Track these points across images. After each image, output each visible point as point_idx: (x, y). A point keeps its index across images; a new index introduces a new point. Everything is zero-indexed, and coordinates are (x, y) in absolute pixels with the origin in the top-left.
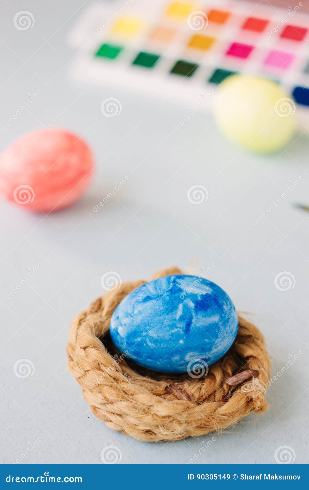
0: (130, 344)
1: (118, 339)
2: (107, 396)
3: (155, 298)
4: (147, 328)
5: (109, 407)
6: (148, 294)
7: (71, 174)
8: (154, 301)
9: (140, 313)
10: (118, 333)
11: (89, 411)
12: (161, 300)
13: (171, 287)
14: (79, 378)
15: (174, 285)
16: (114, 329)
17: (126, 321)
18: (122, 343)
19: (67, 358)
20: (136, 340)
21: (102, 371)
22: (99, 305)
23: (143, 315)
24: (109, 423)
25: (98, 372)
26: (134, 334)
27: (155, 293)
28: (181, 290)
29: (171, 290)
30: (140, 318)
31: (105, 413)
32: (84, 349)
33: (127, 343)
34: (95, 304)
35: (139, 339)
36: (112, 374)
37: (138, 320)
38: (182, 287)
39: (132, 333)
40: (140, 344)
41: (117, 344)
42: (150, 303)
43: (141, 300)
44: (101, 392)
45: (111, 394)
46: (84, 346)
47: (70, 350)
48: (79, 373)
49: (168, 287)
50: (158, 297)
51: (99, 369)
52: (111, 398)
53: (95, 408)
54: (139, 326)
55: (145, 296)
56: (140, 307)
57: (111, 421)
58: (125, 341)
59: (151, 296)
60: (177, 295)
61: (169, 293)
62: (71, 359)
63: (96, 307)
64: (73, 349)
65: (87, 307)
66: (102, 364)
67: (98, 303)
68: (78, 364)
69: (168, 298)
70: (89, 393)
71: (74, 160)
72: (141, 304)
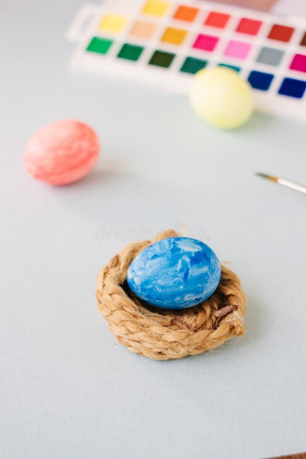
0: (144, 290)
1: (134, 286)
2: (129, 328)
3: (161, 256)
4: (157, 278)
5: (131, 336)
6: (156, 253)
7: (84, 155)
8: (160, 258)
9: (151, 267)
10: (134, 282)
11: (115, 340)
12: (165, 258)
13: (172, 247)
14: (107, 316)
15: (174, 246)
16: (131, 280)
17: (140, 273)
18: (137, 289)
19: (96, 302)
20: (148, 287)
21: (125, 310)
22: (116, 262)
23: (153, 268)
24: (130, 348)
25: (122, 311)
26: (146, 282)
27: (160, 252)
28: (179, 249)
29: (172, 249)
30: (150, 271)
31: (127, 341)
32: (110, 295)
33: (141, 289)
34: (114, 260)
35: (150, 286)
36: (132, 313)
37: (149, 272)
38: (180, 247)
39: (145, 282)
40: (151, 290)
41: (133, 290)
42: (157, 260)
43: (150, 258)
44: (124, 326)
45: (132, 327)
46: (111, 293)
47: (99, 296)
48: (106, 312)
49: (170, 247)
50: (163, 255)
51: (123, 309)
52: (132, 330)
53: (119, 337)
54: (150, 277)
55: (153, 254)
56: (150, 263)
57: (132, 346)
58: (140, 288)
59: (157, 254)
60: (177, 253)
61: (170, 252)
62: (100, 302)
63: (115, 262)
64: (101, 295)
65: (107, 262)
66: (124, 305)
67: (116, 259)
68: (106, 305)
69: (170, 256)
70: (115, 326)
71: (85, 144)
72: (150, 261)
